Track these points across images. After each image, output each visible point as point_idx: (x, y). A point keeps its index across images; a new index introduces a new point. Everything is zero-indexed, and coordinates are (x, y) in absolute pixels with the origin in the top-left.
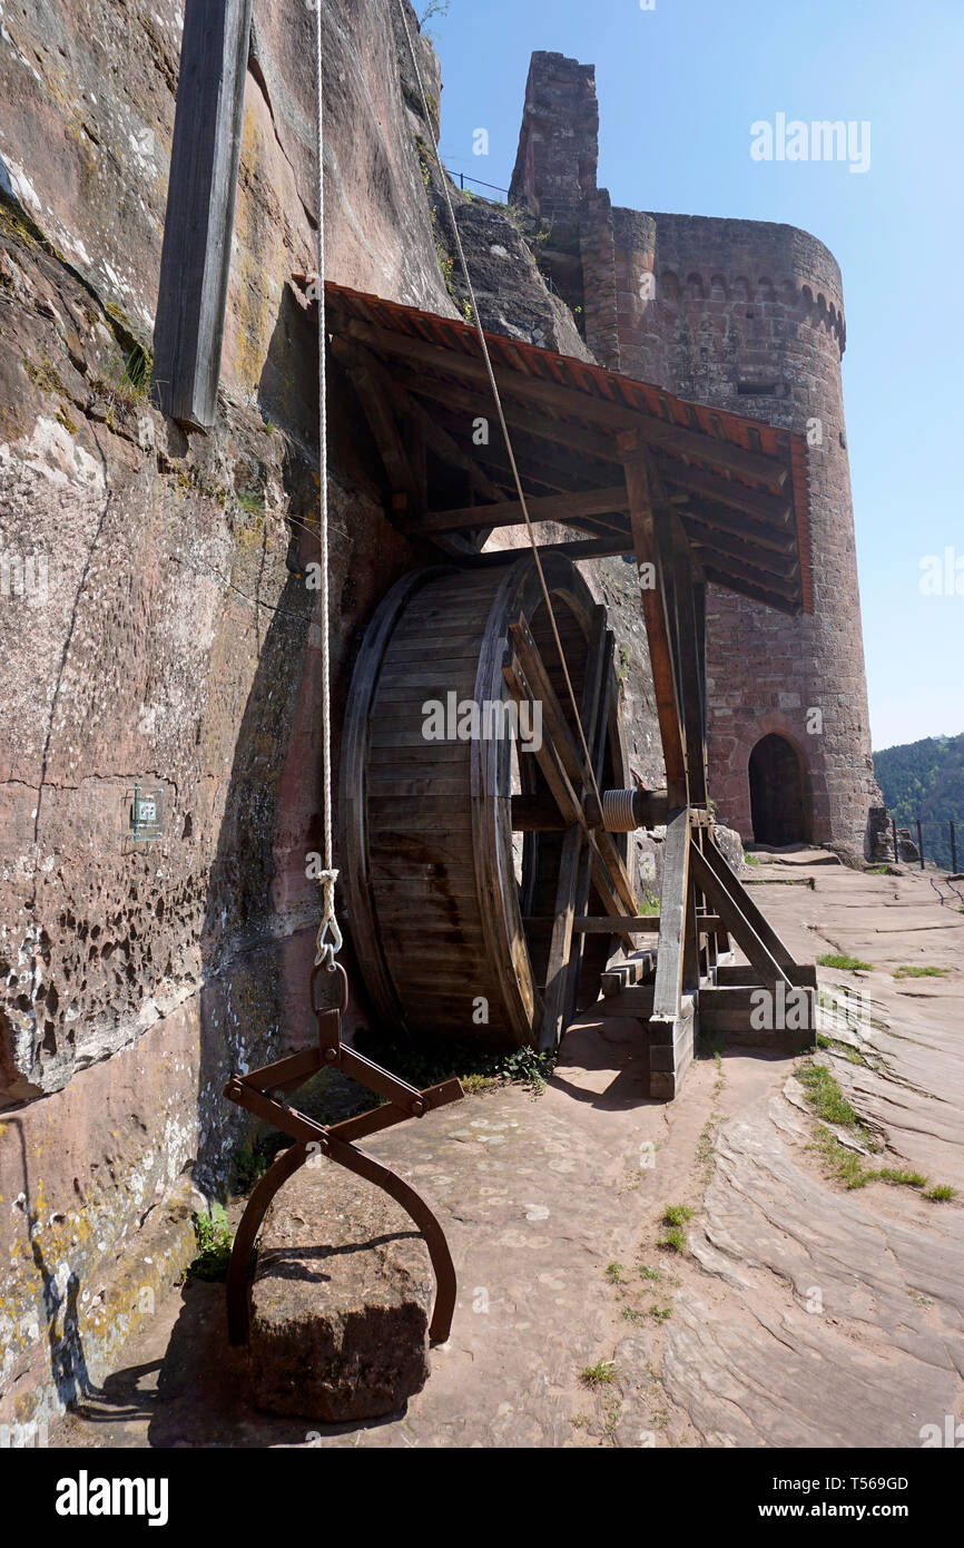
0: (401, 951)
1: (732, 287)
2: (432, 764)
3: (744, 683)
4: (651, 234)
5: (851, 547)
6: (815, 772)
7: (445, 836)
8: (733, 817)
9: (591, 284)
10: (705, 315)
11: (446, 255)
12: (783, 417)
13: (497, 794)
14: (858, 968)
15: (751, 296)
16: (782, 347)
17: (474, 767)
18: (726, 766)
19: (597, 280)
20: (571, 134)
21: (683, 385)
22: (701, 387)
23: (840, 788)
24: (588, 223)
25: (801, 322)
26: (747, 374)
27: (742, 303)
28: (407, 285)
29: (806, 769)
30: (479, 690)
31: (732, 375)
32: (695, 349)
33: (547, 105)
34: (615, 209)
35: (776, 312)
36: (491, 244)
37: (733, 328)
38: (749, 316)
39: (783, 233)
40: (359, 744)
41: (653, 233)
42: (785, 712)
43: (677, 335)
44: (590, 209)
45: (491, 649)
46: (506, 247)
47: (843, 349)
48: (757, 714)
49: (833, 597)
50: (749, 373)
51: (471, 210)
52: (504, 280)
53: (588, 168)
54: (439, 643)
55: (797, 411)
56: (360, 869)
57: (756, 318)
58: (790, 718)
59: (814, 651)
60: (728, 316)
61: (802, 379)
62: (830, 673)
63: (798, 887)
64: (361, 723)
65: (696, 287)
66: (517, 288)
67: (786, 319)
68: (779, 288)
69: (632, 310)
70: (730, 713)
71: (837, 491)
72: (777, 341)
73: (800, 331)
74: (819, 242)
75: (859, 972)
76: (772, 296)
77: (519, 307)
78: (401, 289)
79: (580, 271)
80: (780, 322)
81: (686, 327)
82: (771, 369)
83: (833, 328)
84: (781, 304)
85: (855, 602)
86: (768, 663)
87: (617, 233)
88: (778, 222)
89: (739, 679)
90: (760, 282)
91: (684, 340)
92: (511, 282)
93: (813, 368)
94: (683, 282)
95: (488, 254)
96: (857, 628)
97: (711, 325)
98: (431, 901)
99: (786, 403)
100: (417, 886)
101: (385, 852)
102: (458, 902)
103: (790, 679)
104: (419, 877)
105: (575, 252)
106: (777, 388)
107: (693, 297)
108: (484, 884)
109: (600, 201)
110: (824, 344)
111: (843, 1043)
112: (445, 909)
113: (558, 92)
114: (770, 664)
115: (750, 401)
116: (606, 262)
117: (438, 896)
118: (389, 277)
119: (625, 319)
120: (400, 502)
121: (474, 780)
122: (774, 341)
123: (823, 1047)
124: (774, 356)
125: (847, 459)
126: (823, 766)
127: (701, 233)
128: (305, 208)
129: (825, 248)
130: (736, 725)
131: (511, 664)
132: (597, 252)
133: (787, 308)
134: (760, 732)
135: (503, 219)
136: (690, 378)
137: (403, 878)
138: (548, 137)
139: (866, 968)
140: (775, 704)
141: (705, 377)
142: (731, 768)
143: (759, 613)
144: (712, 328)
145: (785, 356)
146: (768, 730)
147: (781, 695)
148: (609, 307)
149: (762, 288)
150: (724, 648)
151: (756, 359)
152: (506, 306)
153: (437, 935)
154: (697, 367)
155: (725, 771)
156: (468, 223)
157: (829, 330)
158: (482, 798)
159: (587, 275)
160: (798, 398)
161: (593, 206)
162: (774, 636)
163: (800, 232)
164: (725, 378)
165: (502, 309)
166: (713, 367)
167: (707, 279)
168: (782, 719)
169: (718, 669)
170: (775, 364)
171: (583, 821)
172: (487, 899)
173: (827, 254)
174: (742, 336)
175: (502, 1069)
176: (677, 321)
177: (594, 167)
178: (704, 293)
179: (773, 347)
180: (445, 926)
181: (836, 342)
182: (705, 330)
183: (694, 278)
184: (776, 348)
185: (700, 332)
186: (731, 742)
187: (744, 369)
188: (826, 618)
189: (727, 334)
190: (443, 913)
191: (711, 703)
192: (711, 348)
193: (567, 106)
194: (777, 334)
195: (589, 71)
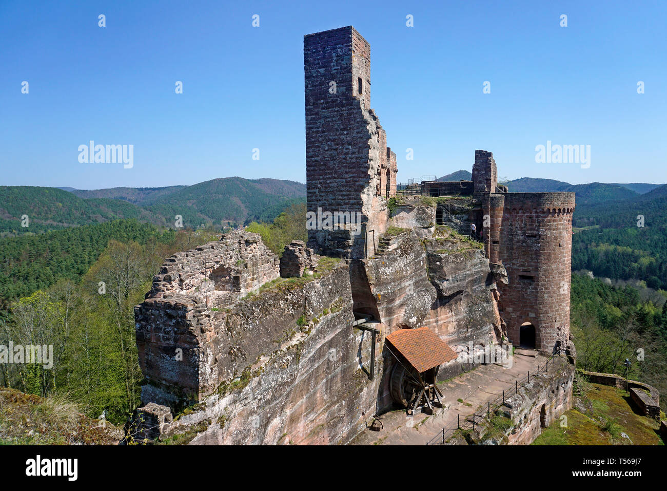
1: (525, 211)
4: (502, 201)
6: (538, 333)
8: (515, 340)
10: (517, 218)
12: (538, 244)
15: (531, 213)
16: (539, 226)
20: (484, 172)
22: (515, 237)
25: (546, 218)
26: (528, 233)
27: (528, 214)
31: (524, 234)
32: (514, 227)
33: (478, 165)
34: (491, 197)
35: (538, 217)
37: (525, 221)
38: (530, 218)
42: (531, 317)
44: (485, 197)
48: (523, 317)
55: (542, 242)
57: (532, 218)
58: (532, 319)
59: (541, 303)
60: (524, 218)
61: (545, 233)
62: (545, 309)
65: (515, 211)
67: (541, 218)
69: (495, 222)
70: (516, 317)
72: (538, 224)
73: (546, 220)
76: (537, 212)
80: (539, 219)
81: (512, 222)
82: (535, 231)
84: (540, 214)
87: (491, 203)
89: (519, 309)
91: (511, 225)
93: (550, 229)
94: (512, 210)
99: (539, 240)
103: (533, 310)
106: (537, 237)
107: (514, 214)
109: (488, 195)
113: (481, 161)
114: (528, 306)
115: (529, 240)
116: (487, 213)
119: (492, 225)
124: (536, 229)
126: (540, 331)
130: (517, 320)
132: (486, 209)
133: (542, 215)
134: (523, 322)
136: (512, 235)
140: (528, 315)
141: (516, 234)
143: (526, 294)
144: (519, 222)
145: (540, 228)
147: (530, 314)
149: (534, 210)
150: (516, 301)
151: (531, 229)
154: (514, 232)
155: (513, 330)
160: (543, 239)
162: (529, 299)
164: (522, 234)
166: (519, 232)
167: (518, 209)
168: (529, 320)
169: (513, 307)
170: (537, 230)
174: (528, 223)
176: (510, 220)
178: (518, 213)
179: (536, 226)
182: (517, 222)
183: (515, 209)
188: (546, 296)
189: (523, 223)
191: (511, 314)
192: (519, 227)
193: (483, 165)
194: (538, 222)
195: (490, 154)
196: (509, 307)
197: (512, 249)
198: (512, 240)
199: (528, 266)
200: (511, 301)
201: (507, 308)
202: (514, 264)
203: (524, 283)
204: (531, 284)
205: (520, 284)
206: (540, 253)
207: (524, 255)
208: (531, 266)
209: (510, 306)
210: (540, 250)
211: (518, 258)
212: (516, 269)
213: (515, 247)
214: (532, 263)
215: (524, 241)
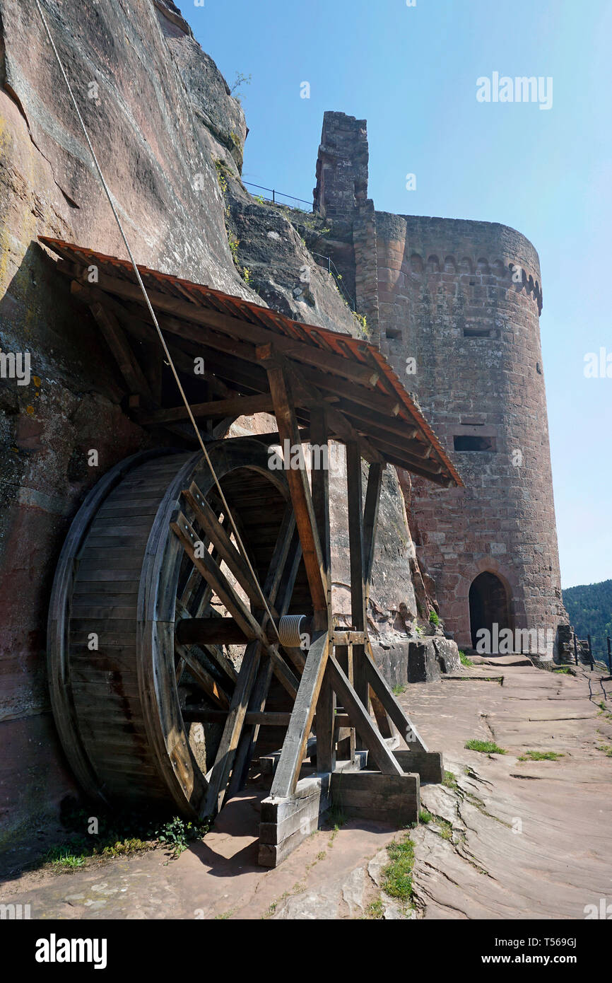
0: (94, 738)
1: (459, 264)
2: (115, 595)
3: (466, 536)
4: (403, 228)
5: (545, 440)
6: (517, 599)
7: (120, 650)
8: (458, 631)
9: (360, 263)
10: (441, 283)
11: (235, 238)
12: (496, 353)
13: (155, 619)
14: (493, 752)
15: (473, 270)
16: (495, 305)
17: (140, 599)
18: (452, 596)
19: (365, 260)
20: (349, 164)
21: (425, 330)
22: (438, 331)
23: (535, 610)
24: (359, 222)
25: (508, 288)
26: (470, 322)
27: (467, 275)
28: (169, 251)
29: (511, 596)
30: (151, 539)
31: (460, 323)
32: (433, 306)
33: (334, 146)
34: (377, 213)
35: (490, 282)
36: (268, 231)
37: (460, 292)
38: (472, 284)
39: (495, 229)
40: (66, 579)
41: (404, 229)
42: (496, 557)
43: (421, 297)
44: (361, 212)
45: (166, 508)
46: (279, 232)
47: (540, 306)
48: (475, 557)
49: (531, 476)
50: (472, 322)
51: (256, 209)
52: (276, 254)
53: (362, 186)
54: (136, 504)
55: (505, 347)
56: (60, 674)
57: (477, 285)
58: (499, 561)
59: (517, 513)
60: (457, 284)
61: (509, 326)
62: (528, 530)
63: (493, 683)
64: (69, 562)
65: (435, 264)
66: (284, 260)
67: (497, 286)
68: (493, 265)
69: (388, 279)
70: (456, 557)
71: (534, 403)
72: (491, 301)
73: (507, 295)
74: (521, 235)
75: (492, 755)
76: (487, 270)
77: (285, 273)
78: (162, 255)
79: (353, 253)
80: (493, 288)
81: (427, 291)
82: (487, 319)
83: (532, 292)
84: (494, 276)
85: (549, 480)
86: (483, 522)
87: (379, 228)
88: (492, 221)
89: (462, 533)
90: (480, 261)
91: (426, 300)
92: (281, 256)
93: (517, 319)
94: (425, 261)
95: (266, 237)
96: (550, 498)
97: (445, 290)
98: (112, 700)
99: (497, 342)
100: (102, 688)
101: (80, 661)
102: (130, 701)
103: (499, 533)
104: (102, 681)
105: (350, 241)
106: (491, 332)
107: (433, 271)
108: (144, 688)
109: (367, 207)
110: (526, 303)
111: (443, 819)
112: (121, 707)
113: (342, 138)
114: (484, 523)
115: (472, 341)
116: (370, 248)
117: (116, 696)
118: (151, 246)
119: (383, 285)
120: (134, 402)
121: (140, 608)
122: (489, 301)
123: (424, 822)
124: (489, 311)
125: (542, 381)
126: (522, 594)
127: (438, 229)
128: (63, 192)
129: (526, 239)
130: (460, 565)
131: (176, 520)
132: (364, 241)
133: (498, 279)
134: (477, 570)
135: (277, 214)
136: (430, 326)
137: (92, 681)
138: (334, 166)
139: (501, 752)
140: (488, 550)
141: (441, 325)
142: (456, 596)
143: (477, 487)
144: (446, 292)
145: (497, 311)
146: (482, 570)
147: (493, 544)
148: (372, 277)
149: (481, 265)
150: (453, 511)
151: (477, 313)
152: (275, 272)
153: (117, 726)
154: (435, 318)
155: (452, 598)
156: (253, 217)
157: (529, 294)
158: (144, 622)
159: (358, 256)
160: (506, 339)
161: (363, 211)
162: (488, 503)
163: (507, 228)
164: (455, 325)
165: (272, 274)
166: (446, 318)
167: (442, 260)
168: (493, 561)
169: (447, 526)
170: (489, 316)
171: (264, 639)
172: (146, 700)
173: (528, 243)
174: (467, 297)
175: (161, 834)
176: (421, 287)
177: (365, 186)
178: (441, 269)
179: (488, 304)
180: (122, 720)
181: (535, 302)
182: (441, 293)
183: (433, 258)
184: (490, 305)
185: (438, 294)
186: (456, 578)
187: (468, 319)
188: (526, 492)
189: (456, 296)
190: (121, 709)
191: (443, 550)
192: (445, 305)
193: (347, 146)
194: (491, 296)
195: (363, 124)
196: (435, 530)
197: (433, 363)
198: (430, 338)
199: (477, 409)
200: (439, 512)
201: (429, 534)
202: (439, 404)
203: (471, 458)
204: (487, 460)
205: (460, 461)
206: (503, 375)
207: (464, 379)
208: (485, 409)
209: (439, 526)
210: (502, 367)
211: (450, 388)
212: (446, 418)
213: (439, 358)
214: (486, 402)
215: (460, 344)
